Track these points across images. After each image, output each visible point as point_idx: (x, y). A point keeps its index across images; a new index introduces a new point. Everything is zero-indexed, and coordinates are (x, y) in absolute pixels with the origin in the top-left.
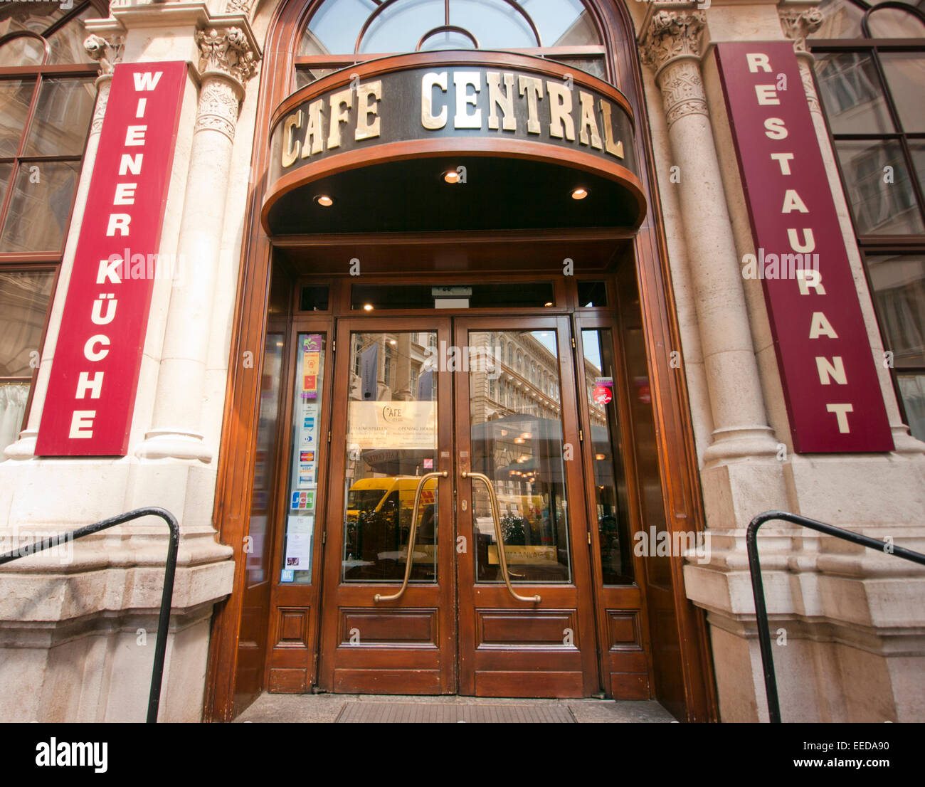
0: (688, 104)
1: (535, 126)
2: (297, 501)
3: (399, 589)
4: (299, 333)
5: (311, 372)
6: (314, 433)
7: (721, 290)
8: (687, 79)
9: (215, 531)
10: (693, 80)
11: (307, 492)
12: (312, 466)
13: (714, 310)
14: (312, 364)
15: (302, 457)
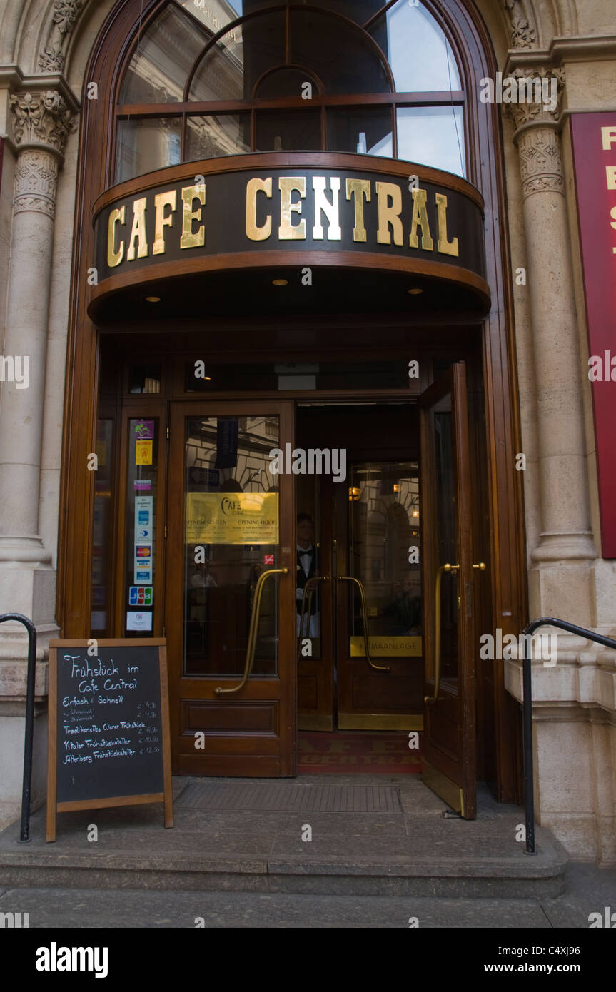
0: (540, 179)
1: (360, 234)
2: (135, 598)
3: (240, 682)
4: (130, 418)
5: (144, 462)
6: (149, 527)
7: (556, 391)
8: (541, 149)
9: (59, 629)
10: (548, 150)
11: (145, 588)
12: (148, 561)
13: (548, 412)
14: (144, 453)
15: (139, 552)
